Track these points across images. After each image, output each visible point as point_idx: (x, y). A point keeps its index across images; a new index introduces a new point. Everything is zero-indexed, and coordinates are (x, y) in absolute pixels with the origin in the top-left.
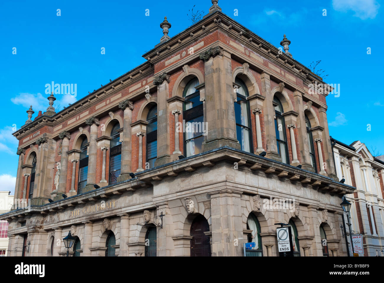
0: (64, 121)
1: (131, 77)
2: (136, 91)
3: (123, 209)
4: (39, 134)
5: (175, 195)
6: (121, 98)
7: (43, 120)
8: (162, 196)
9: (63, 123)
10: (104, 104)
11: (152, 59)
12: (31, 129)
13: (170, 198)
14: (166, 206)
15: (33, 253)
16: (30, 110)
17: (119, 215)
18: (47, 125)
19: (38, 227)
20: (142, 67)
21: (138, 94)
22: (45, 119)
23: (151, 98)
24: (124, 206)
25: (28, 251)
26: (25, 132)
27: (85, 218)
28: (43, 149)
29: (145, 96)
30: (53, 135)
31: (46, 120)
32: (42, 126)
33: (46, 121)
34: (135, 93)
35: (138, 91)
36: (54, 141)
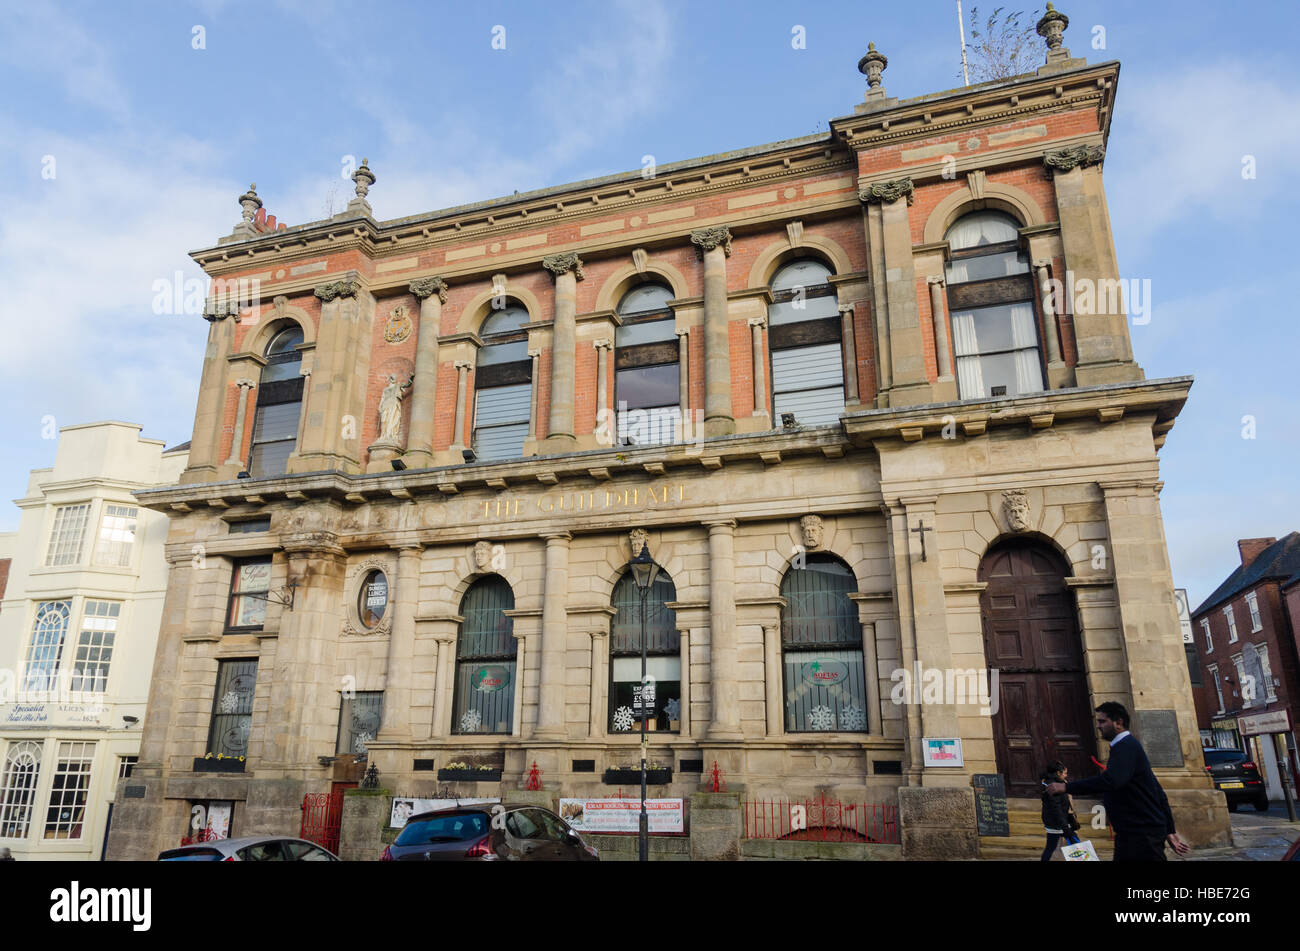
0: (426, 249)
1: (746, 169)
2: (762, 209)
3: (722, 509)
4: (324, 268)
5: (972, 481)
6: (691, 219)
7: (357, 231)
8: (919, 481)
9: (423, 254)
10: (619, 224)
11: (857, 137)
12: (284, 249)
13: (950, 486)
14: (932, 506)
15: (310, 611)
16: (251, 195)
17: (708, 523)
18: (360, 248)
19: (330, 539)
20: (798, 152)
21: (766, 219)
22: (362, 230)
23: (802, 237)
24: (725, 499)
25: (292, 607)
26: (252, 256)
27: (548, 523)
28: (344, 315)
29: (788, 226)
30: (374, 282)
31: (366, 233)
32: (341, 249)
33: (364, 237)
34: (753, 213)
35: (767, 210)
36: (372, 300)
